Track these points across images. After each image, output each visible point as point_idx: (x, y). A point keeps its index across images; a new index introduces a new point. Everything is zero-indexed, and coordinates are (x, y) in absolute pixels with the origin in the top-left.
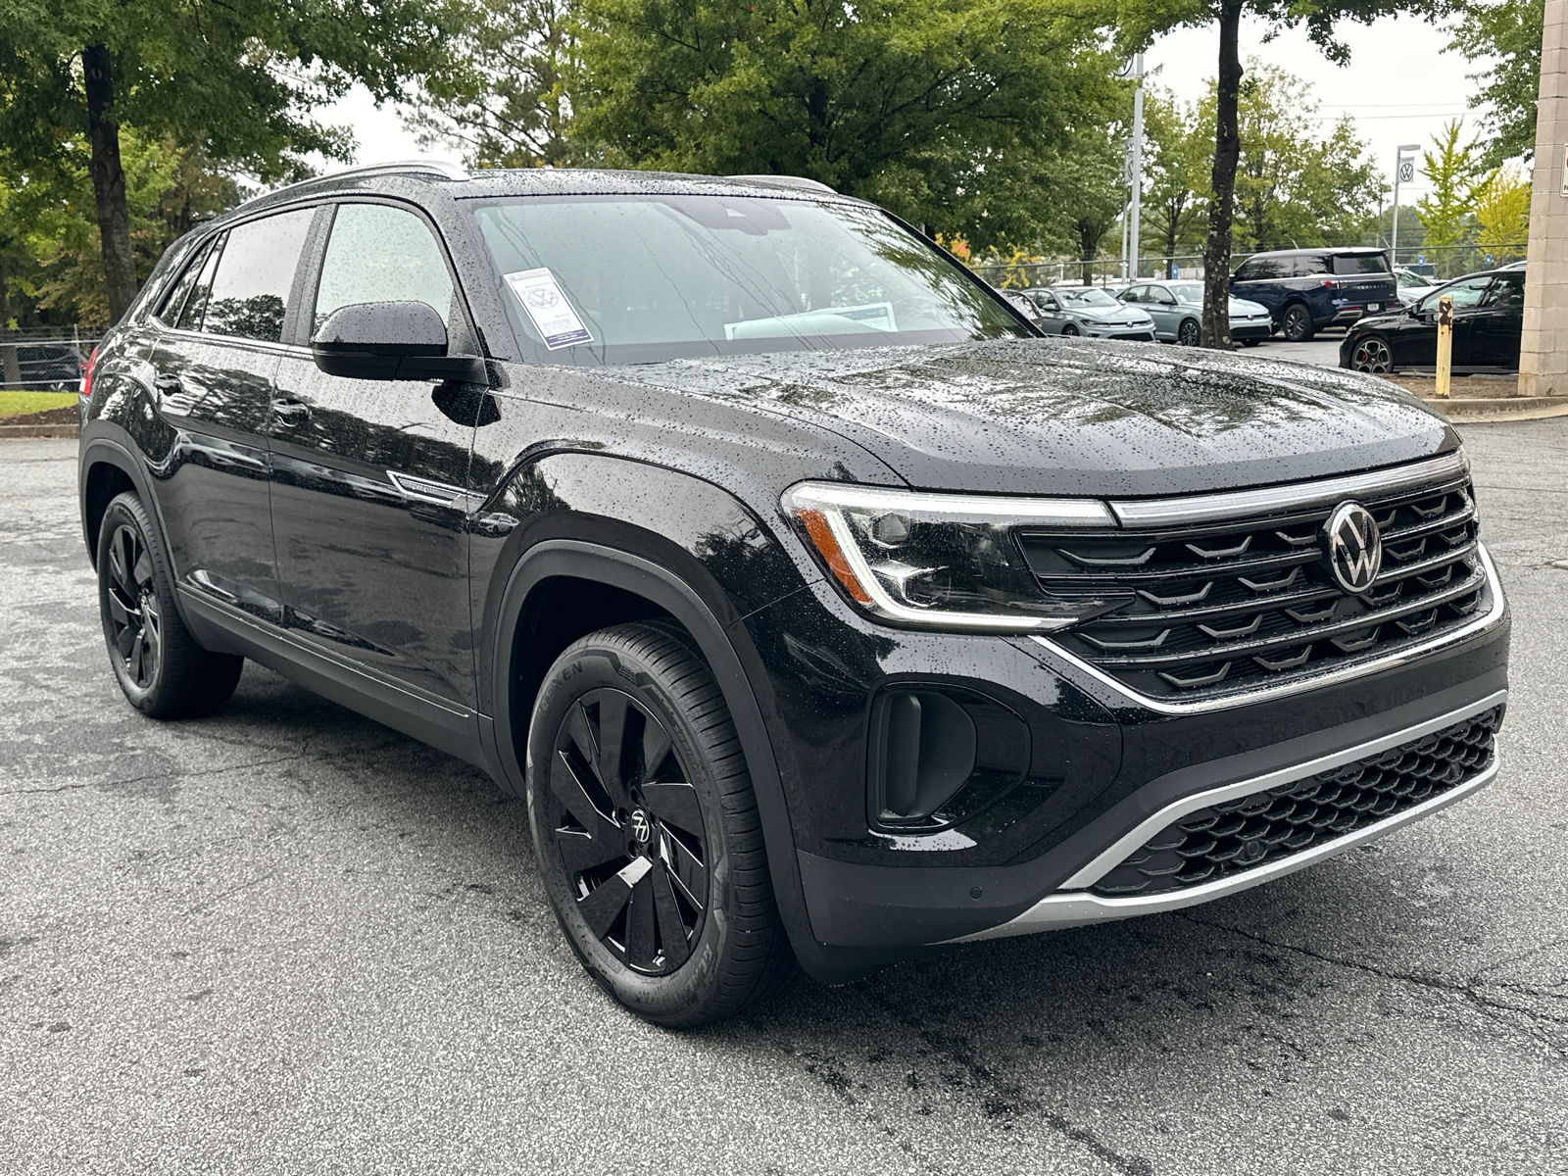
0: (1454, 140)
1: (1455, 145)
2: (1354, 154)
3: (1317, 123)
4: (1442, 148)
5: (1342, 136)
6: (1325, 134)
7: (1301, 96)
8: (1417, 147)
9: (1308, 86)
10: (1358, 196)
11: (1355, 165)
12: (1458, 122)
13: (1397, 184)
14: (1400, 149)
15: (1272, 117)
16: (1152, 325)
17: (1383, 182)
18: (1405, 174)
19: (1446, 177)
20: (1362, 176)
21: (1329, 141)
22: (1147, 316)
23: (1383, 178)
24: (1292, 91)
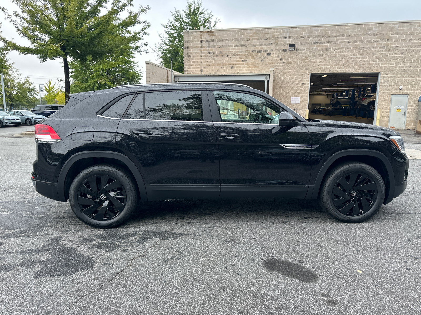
0: (50, 84)
1: (51, 85)
2: (30, 85)
3: (21, 78)
4: (48, 85)
5: (27, 81)
6: (23, 81)
7: (16, 71)
8: (44, 85)
9: (18, 70)
10: (32, 94)
11: (31, 87)
12: (51, 80)
13: (40, 92)
14: (39, 85)
15: (10, 75)
16: (20, 120)
17: (37, 91)
18: (42, 90)
19: (50, 91)
20: (32, 90)
21: (24, 82)
22: (19, 118)
23: (37, 90)
24: (14, 70)
